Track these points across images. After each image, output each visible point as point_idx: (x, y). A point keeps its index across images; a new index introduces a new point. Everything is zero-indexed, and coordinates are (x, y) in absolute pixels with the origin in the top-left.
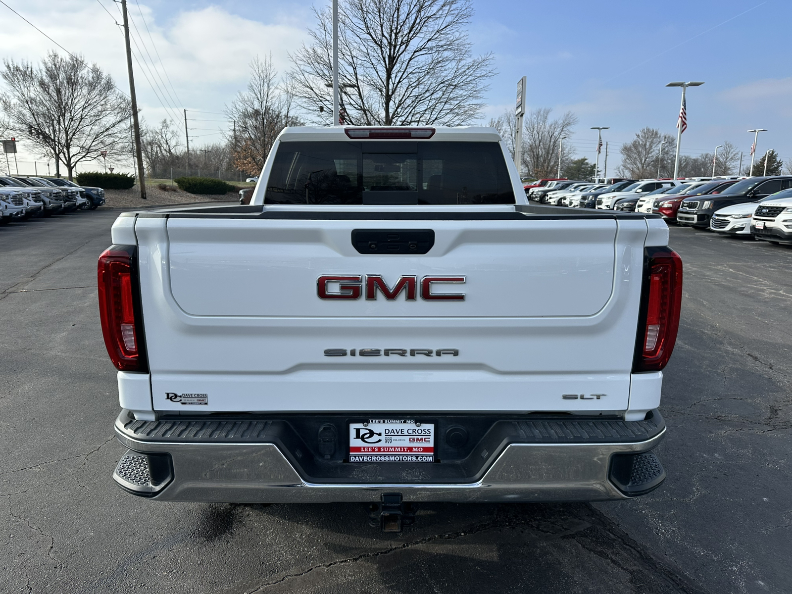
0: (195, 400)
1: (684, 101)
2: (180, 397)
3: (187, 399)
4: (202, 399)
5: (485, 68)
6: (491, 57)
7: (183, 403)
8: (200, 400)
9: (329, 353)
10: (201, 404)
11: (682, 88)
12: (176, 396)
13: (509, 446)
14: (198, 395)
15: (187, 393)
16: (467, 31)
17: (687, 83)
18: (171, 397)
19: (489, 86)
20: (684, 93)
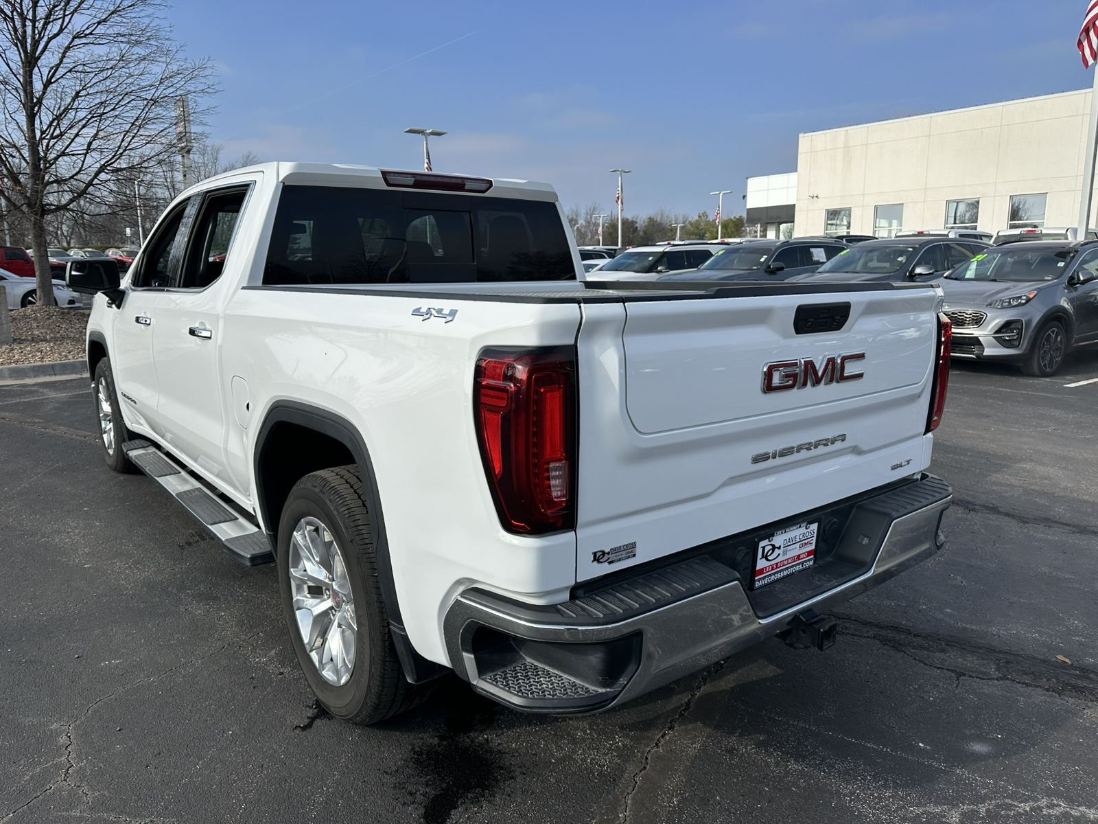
0: (624, 554)
1: (428, 153)
2: (608, 553)
3: (617, 554)
4: (630, 549)
5: (203, 80)
6: (210, 64)
7: (610, 563)
8: (629, 553)
9: (757, 459)
10: (629, 557)
11: (423, 136)
12: (604, 553)
13: (893, 523)
14: (627, 545)
15: (615, 546)
16: (165, 18)
17: (428, 131)
18: (598, 557)
19: (216, 109)
20: (427, 144)
